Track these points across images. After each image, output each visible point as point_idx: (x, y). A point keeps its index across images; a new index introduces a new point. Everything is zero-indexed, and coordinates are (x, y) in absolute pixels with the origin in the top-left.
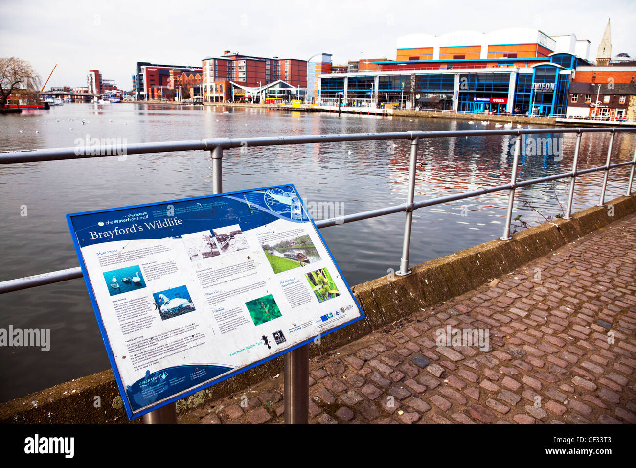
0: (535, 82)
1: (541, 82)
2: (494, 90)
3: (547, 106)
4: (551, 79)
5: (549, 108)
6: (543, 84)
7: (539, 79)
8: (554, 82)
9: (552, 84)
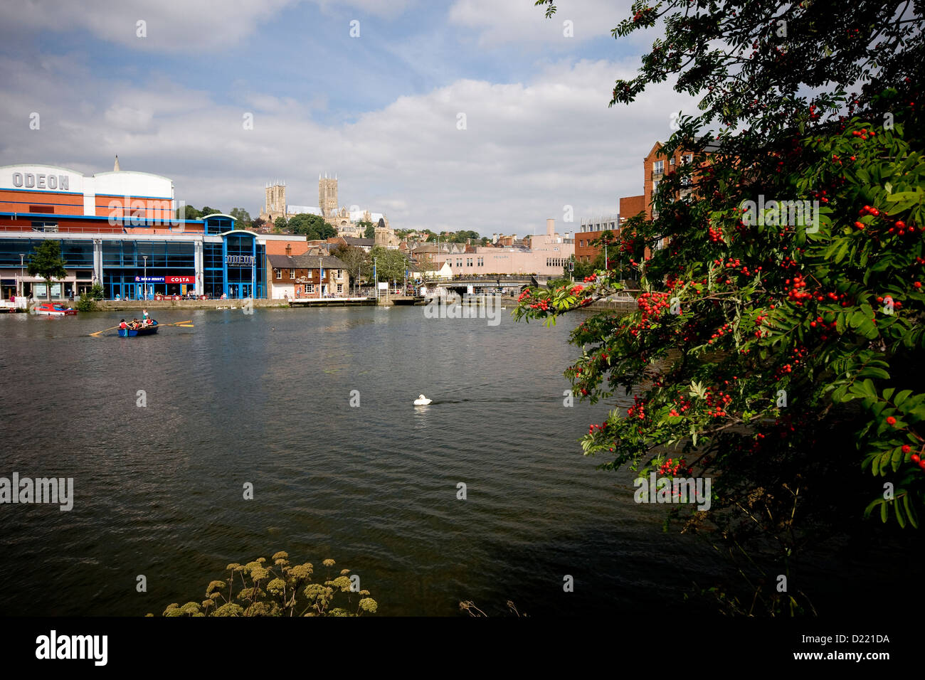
0: (229, 254)
1: (238, 254)
2: (170, 264)
3: (248, 284)
4: (248, 250)
5: (250, 286)
6: (240, 256)
7: (233, 249)
8: (252, 254)
9: (251, 257)
